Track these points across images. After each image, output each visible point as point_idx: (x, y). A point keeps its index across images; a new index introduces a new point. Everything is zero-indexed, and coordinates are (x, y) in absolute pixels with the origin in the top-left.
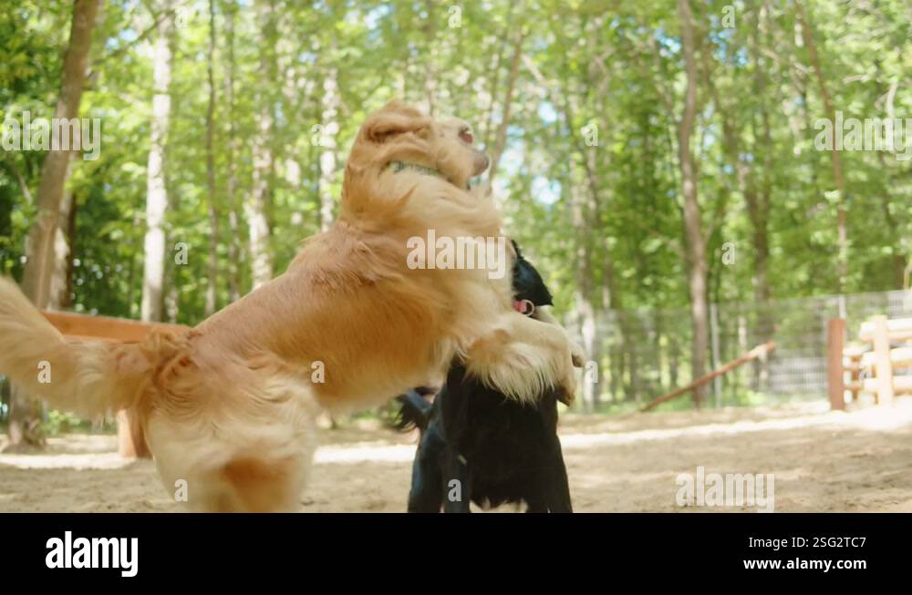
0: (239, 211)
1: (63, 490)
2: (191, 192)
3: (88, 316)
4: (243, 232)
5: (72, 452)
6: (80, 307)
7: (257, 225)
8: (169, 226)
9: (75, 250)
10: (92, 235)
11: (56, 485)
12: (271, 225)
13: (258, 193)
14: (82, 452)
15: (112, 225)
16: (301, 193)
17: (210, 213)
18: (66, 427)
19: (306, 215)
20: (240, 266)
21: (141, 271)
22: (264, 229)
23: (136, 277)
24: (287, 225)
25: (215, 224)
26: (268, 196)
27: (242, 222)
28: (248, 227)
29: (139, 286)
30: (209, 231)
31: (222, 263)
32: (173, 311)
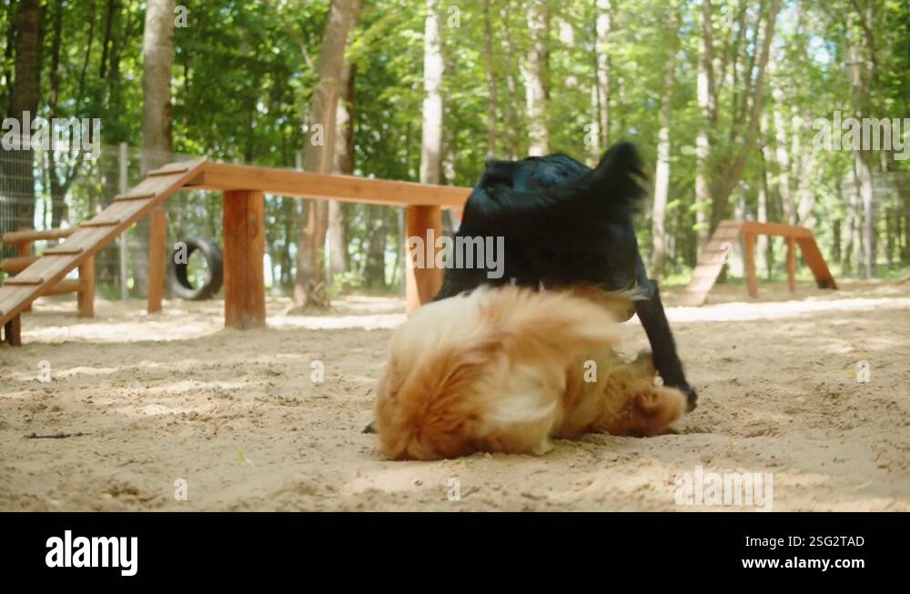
0: (515, 74)
1: (359, 350)
2: (468, 56)
3: (366, 179)
4: (520, 95)
5: (356, 313)
6: (358, 172)
7: (533, 88)
8: (446, 89)
9: (354, 116)
10: (371, 99)
11: (349, 345)
12: (547, 89)
13: (533, 56)
14: (367, 313)
15: (390, 90)
16: (578, 55)
17: (489, 77)
18: (347, 289)
19: (581, 78)
20: (518, 129)
21: (419, 135)
22: (539, 93)
23: (414, 142)
24: (562, 88)
25: (492, 89)
26: (545, 57)
27: (518, 84)
28: (524, 90)
29: (418, 150)
30: (487, 94)
31: (500, 127)
32: (450, 174)
